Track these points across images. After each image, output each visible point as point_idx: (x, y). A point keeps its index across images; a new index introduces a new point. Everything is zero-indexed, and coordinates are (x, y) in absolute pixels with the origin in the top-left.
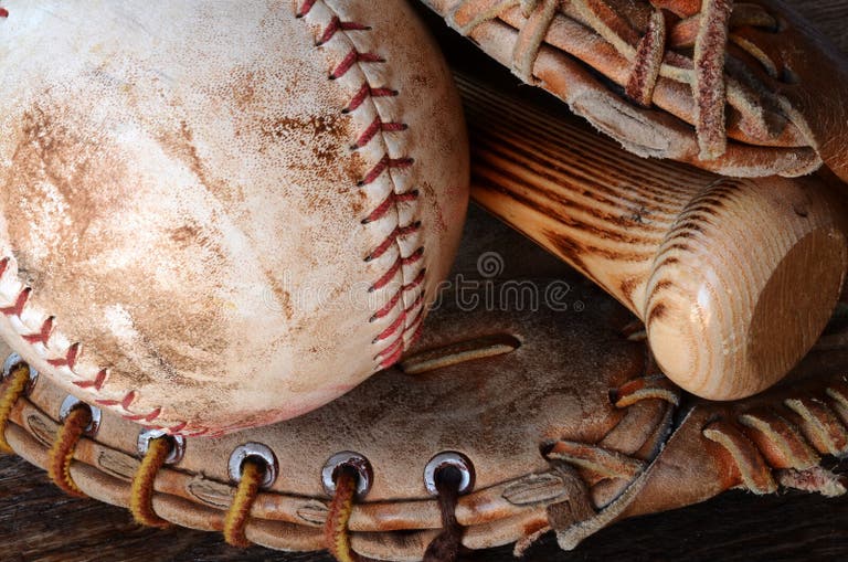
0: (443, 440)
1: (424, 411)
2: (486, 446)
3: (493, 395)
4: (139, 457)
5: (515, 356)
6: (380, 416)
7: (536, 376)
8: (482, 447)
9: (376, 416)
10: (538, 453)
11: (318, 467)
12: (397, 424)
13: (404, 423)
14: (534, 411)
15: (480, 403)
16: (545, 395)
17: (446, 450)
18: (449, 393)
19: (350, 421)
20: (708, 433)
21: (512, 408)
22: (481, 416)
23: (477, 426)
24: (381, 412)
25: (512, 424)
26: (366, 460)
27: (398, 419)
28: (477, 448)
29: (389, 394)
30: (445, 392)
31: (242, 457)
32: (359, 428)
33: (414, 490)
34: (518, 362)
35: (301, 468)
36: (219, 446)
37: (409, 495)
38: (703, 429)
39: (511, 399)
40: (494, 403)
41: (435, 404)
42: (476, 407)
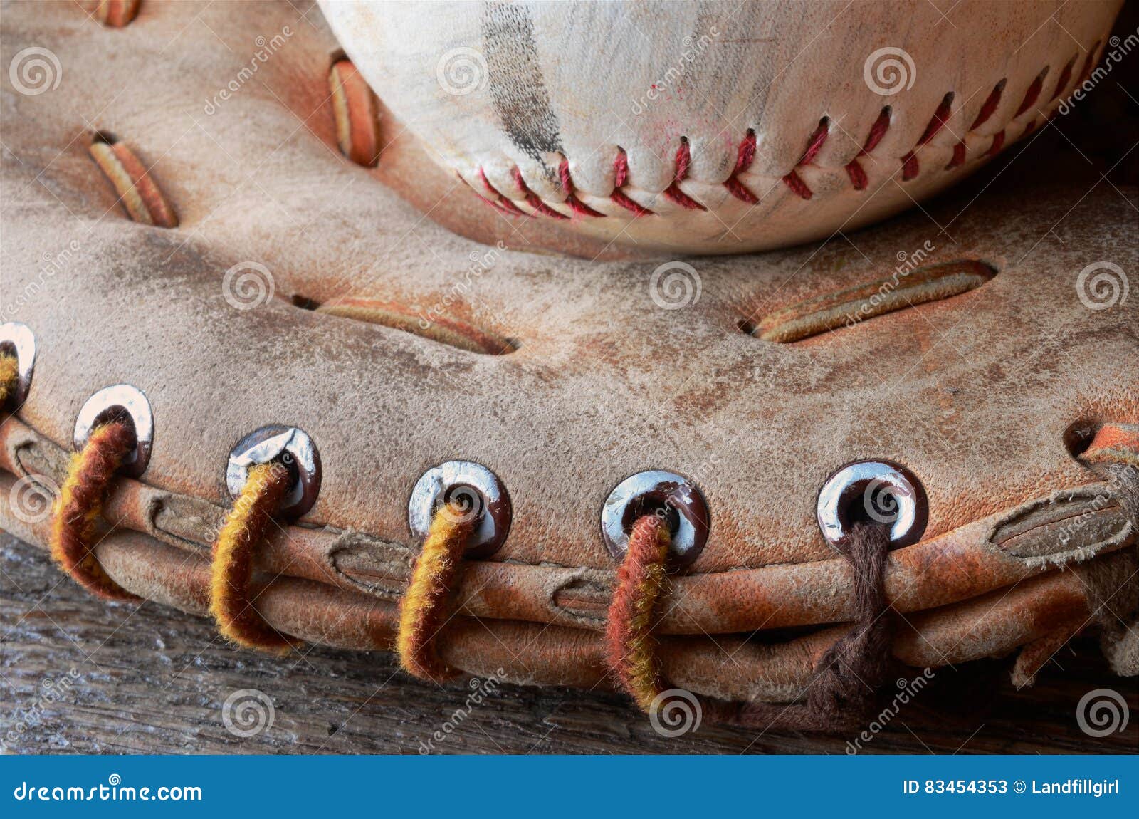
1: (809, 390)
2: (948, 447)
3: (951, 356)
6: (718, 402)
7: (1041, 315)
8: (940, 449)
9: (710, 403)
10: (1062, 450)
11: (591, 503)
12: (753, 416)
13: (768, 414)
14: (1045, 375)
15: (923, 372)
16: (1065, 345)
17: (860, 456)
18: (861, 361)
19: (657, 414)
21: (996, 373)
22: (930, 393)
23: (921, 410)
24: (720, 397)
25: (998, 402)
26: (693, 485)
27: (757, 407)
28: (928, 449)
29: (736, 368)
30: (850, 359)
31: (434, 489)
32: (676, 426)
33: (795, 543)
39: (993, 359)
40: (956, 369)
41: (830, 378)
42: (919, 377)
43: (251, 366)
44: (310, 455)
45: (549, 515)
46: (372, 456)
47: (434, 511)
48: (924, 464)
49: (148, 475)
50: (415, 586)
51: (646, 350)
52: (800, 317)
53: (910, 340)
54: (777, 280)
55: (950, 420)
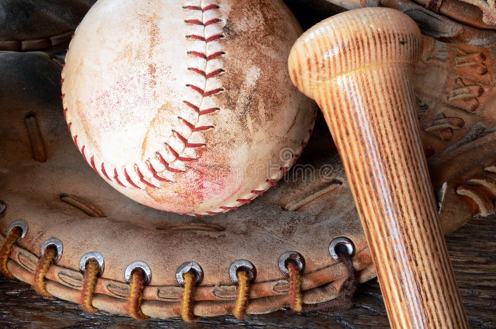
0: (331, 234)
1: (313, 223)
2: (354, 230)
3: (343, 207)
4: (183, 286)
5: (343, 187)
6: (293, 231)
8: (353, 231)
9: (291, 232)
11: (275, 263)
12: (304, 233)
13: (307, 231)
15: (338, 213)
17: (335, 237)
18: (321, 213)
19: (280, 237)
20: (459, 192)
22: (343, 218)
23: (343, 222)
24: (293, 230)
26: (298, 253)
27: (303, 230)
28: (351, 233)
29: (291, 221)
30: (318, 213)
31: (235, 269)
32: (286, 239)
33: (327, 262)
34: (347, 190)
35: (268, 266)
36: (222, 267)
37: (326, 264)
38: (455, 190)
40: (346, 211)
41: (316, 219)
42: (338, 214)
43: (171, 248)
44: (199, 268)
45: (266, 269)
46: (216, 264)
47: (237, 276)
48: (350, 236)
49: (152, 284)
50: (240, 295)
51: (265, 221)
52: (297, 202)
53: (330, 205)
54: (282, 193)
55: (352, 224)
